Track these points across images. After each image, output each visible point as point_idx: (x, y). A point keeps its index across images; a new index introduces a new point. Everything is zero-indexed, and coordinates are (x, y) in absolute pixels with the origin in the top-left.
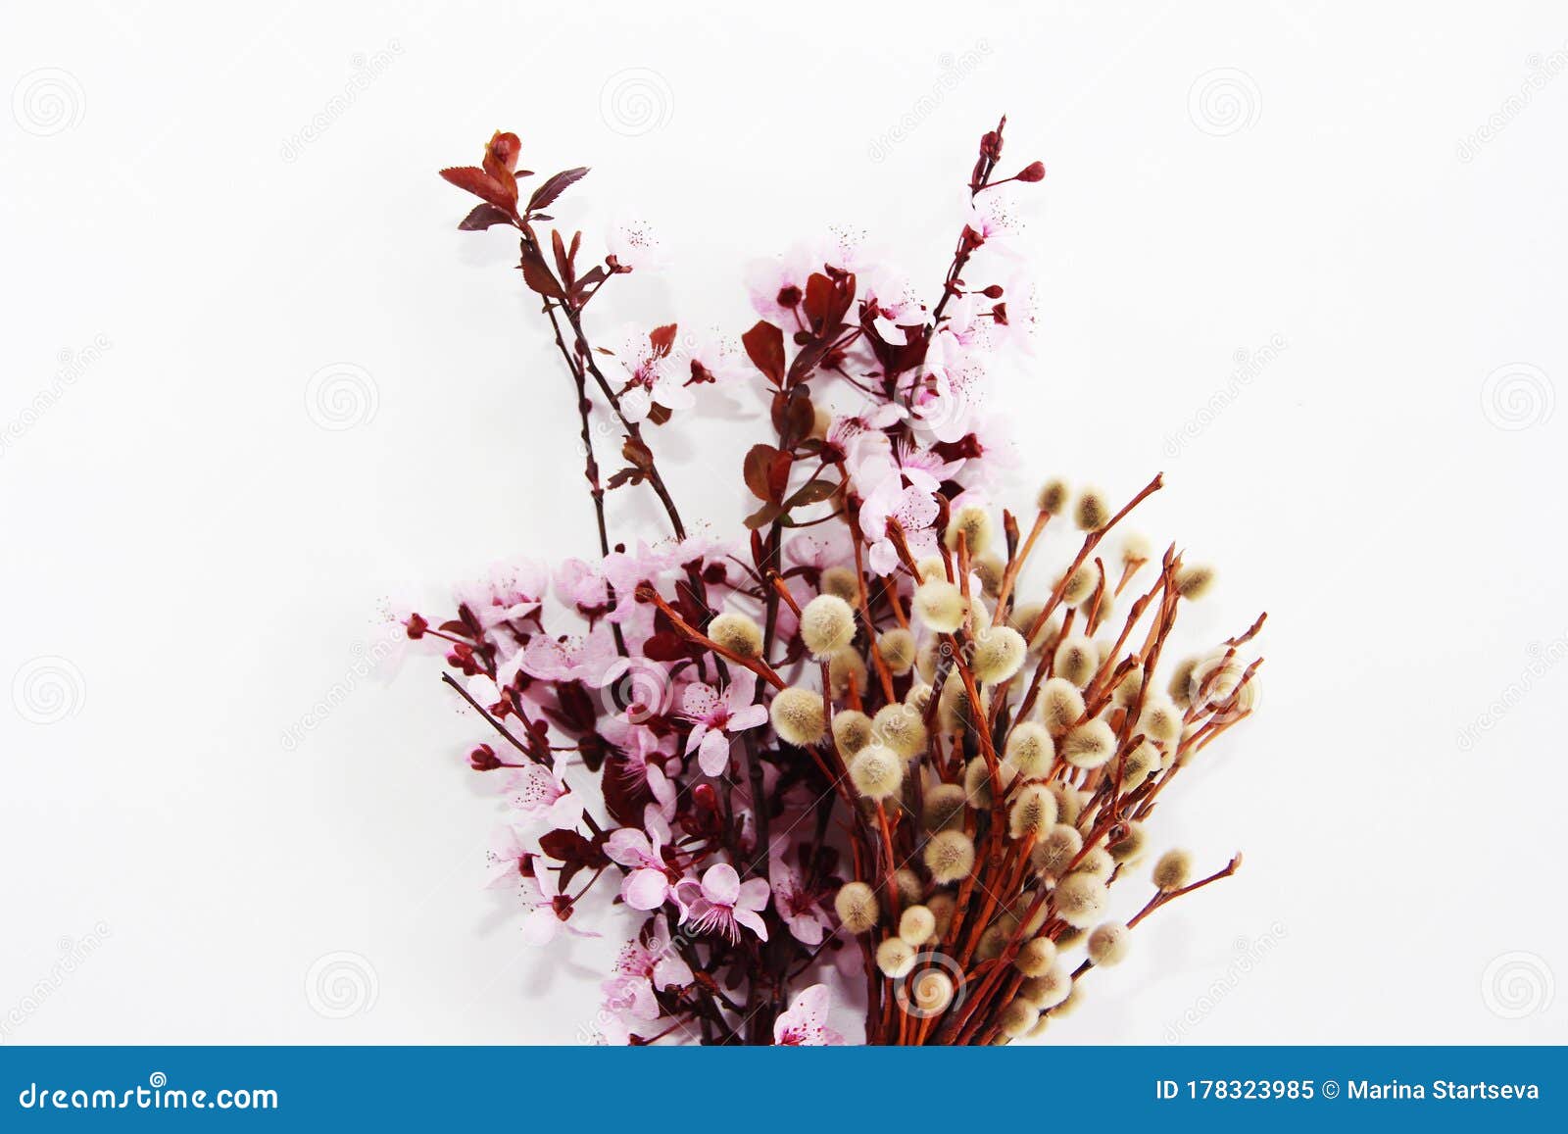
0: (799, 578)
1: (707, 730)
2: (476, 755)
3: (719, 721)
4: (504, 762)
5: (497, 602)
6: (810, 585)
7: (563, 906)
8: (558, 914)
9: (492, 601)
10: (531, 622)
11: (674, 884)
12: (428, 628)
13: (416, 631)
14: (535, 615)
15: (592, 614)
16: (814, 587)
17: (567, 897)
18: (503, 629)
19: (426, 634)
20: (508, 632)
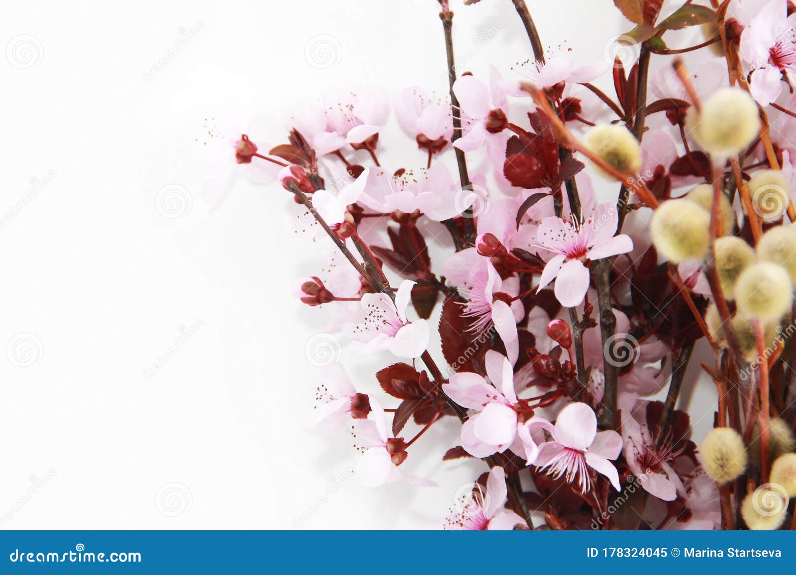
0: (663, 114)
1: (565, 262)
2: (307, 287)
3: (578, 253)
4: (336, 295)
5: (330, 129)
6: (674, 124)
7: (398, 449)
8: (392, 456)
9: (325, 127)
10: (365, 152)
11: (525, 421)
12: (258, 152)
13: (246, 153)
14: (370, 145)
15: (432, 147)
16: (677, 126)
17: (401, 440)
18: (334, 160)
19: (254, 158)
20: (340, 163)
